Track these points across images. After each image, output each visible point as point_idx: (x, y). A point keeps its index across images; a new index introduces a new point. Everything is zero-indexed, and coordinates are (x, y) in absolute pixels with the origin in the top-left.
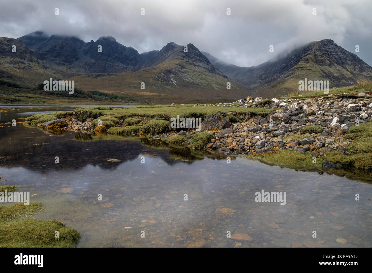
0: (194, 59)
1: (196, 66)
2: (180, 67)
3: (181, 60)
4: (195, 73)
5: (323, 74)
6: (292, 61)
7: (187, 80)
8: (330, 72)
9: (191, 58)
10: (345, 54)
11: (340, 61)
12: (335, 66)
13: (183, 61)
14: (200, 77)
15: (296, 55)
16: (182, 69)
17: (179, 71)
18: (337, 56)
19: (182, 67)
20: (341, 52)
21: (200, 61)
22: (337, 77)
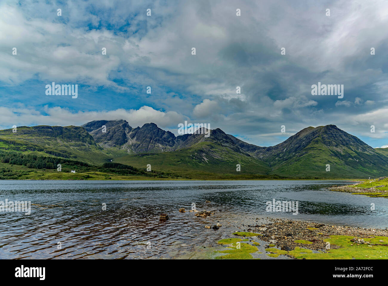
0: (221, 141)
1: (224, 146)
2: (210, 147)
3: (211, 142)
4: (223, 152)
5: (332, 153)
6: (304, 142)
7: (217, 158)
8: (337, 152)
9: (220, 140)
10: (348, 137)
11: (344, 143)
12: (341, 147)
13: (213, 142)
14: (227, 155)
15: (306, 137)
16: (211, 149)
17: (209, 150)
18: (341, 139)
19: (212, 147)
20: (344, 135)
21: (227, 142)
22: (343, 155)
